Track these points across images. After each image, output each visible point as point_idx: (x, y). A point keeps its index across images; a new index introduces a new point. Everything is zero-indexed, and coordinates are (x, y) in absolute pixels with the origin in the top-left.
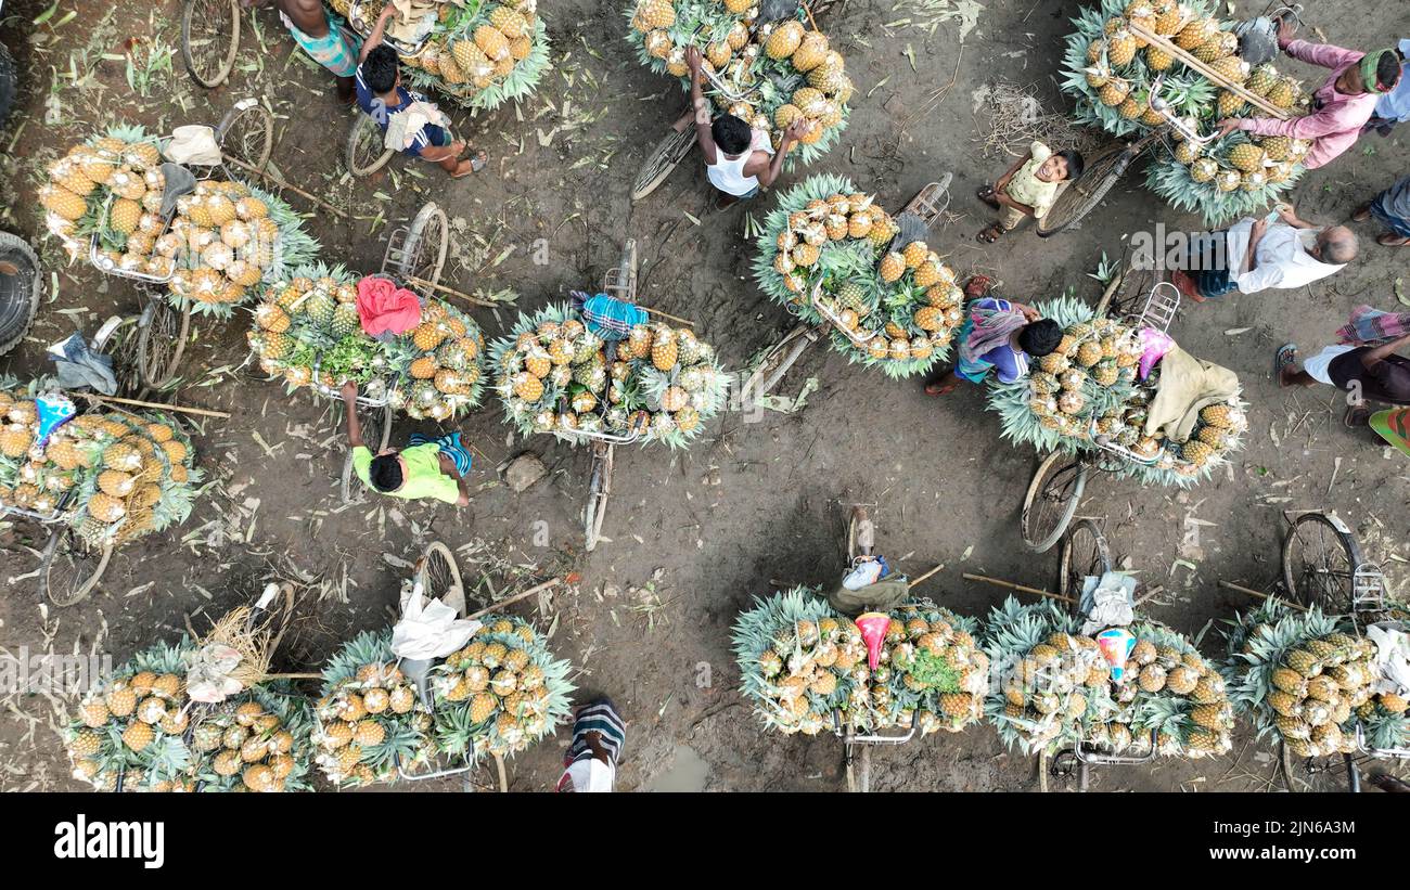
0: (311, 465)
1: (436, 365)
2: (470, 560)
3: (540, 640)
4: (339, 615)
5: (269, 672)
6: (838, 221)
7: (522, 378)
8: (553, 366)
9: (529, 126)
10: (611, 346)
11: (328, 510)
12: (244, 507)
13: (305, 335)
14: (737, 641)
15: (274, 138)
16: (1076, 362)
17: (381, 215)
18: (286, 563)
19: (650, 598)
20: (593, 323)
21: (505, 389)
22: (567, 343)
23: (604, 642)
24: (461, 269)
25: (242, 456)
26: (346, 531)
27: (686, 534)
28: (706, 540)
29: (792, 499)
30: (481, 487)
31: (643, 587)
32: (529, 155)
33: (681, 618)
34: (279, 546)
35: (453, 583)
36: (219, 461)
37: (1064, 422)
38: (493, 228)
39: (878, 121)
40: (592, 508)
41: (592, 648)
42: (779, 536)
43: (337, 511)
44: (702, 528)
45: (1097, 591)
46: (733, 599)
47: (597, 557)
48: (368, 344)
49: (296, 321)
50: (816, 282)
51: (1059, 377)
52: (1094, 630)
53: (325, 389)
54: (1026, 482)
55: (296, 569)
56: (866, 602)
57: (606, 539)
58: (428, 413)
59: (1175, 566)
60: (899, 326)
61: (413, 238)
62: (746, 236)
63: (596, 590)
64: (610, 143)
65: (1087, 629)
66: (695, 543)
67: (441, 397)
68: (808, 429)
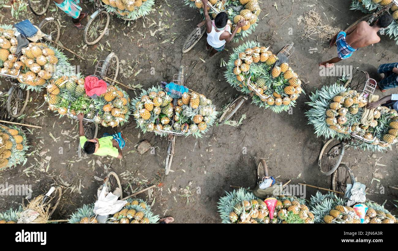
0: (69, 145)
1: (112, 107)
2: (124, 178)
3: (149, 208)
4: (78, 198)
5: (49, 220)
6: (257, 55)
7: (143, 111)
8: (154, 107)
9: (147, 29)
10: (175, 100)
11: (75, 161)
12: (46, 160)
13: (65, 96)
14: (219, 208)
15: (60, 33)
16: (344, 105)
17: (96, 59)
18: (59, 179)
19: (188, 192)
20: (169, 92)
21: (137, 115)
22: (159, 98)
23: (171, 208)
24: (123, 77)
25: (45, 141)
26: (81, 168)
27: (200, 169)
28: (207, 171)
29: (237, 157)
30: (129, 153)
31: (185, 188)
32: (147, 39)
33: (198, 199)
34: (57, 173)
35: (118, 186)
36: (37, 143)
37: (339, 127)
38: (134, 63)
39: (266, 28)
40: (168, 159)
41: (167, 210)
42: (233, 170)
43: (78, 161)
44: (206, 167)
45: (352, 190)
46: (217, 192)
47: (169, 177)
48: (88, 100)
49: (62, 90)
50: (249, 78)
51: (337, 111)
52: (352, 204)
53: (72, 116)
54: (319, 151)
55: (63, 182)
56: (268, 194)
57: (172, 171)
58: (109, 124)
59: (372, 180)
60: (278, 93)
61: (106, 64)
62: (221, 66)
63: (169, 189)
64: (175, 35)
65: (349, 203)
66: (203, 172)
67: (114, 118)
68: (243, 132)
